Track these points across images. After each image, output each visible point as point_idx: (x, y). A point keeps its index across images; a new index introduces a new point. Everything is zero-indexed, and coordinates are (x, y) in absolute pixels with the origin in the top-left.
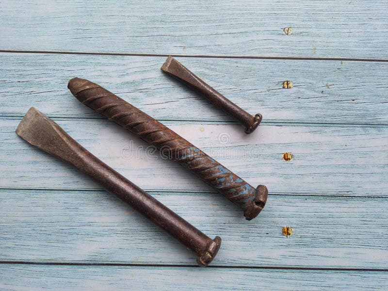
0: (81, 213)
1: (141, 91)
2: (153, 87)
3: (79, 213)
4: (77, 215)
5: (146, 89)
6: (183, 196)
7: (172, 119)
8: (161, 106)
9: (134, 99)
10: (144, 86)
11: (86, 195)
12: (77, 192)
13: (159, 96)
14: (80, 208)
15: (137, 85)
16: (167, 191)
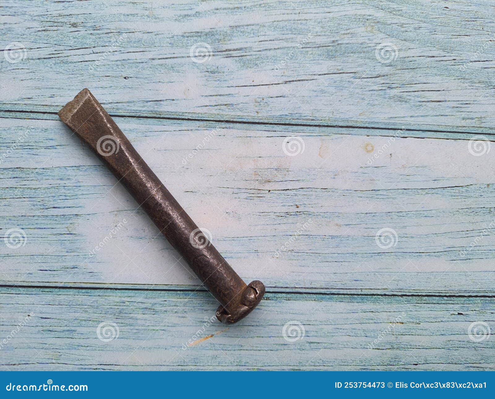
0: (82, 342)
1: (228, 53)
2: (256, 46)
3: (76, 342)
4: (71, 347)
5: (241, 49)
6: (324, 303)
7: (300, 122)
8: (274, 91)
9: (213, 72)
10: (236, 42)
11: (94, 299)
12: (72, 292)
13: (270, 67)
14: (79, 329)
15: (219, 40)
16: (288, 290)
